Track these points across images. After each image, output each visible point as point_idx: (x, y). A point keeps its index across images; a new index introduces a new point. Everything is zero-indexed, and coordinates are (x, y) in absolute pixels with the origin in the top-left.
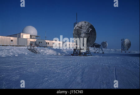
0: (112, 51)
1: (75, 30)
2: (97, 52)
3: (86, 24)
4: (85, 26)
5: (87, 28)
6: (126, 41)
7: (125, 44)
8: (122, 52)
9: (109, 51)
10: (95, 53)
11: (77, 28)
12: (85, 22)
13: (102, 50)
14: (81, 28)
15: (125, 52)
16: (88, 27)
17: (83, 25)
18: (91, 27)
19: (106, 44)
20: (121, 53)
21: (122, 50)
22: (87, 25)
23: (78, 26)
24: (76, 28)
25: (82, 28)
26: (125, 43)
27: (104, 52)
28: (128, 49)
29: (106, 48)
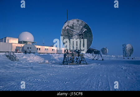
0: (113, 57)
1: (64, 30)
2: (95, 59)
3: (79, 23)
4: (78, 25)
5: (80, 29)
6: (128, 46)
7: (127, 50)
8: (124, 58)
9: (110, 57)
10: (93, 60)
11: (67, 27)
12: (78, 21)
13: (101, 56)
14: (72, 27)
15: (128, 59)
16: (82, 27)
17: (75, 25)
18: (86, 26)
19: (106, 50)
20: (123, 60)
21: (123, 56)
22: (80, 25)
23: (68, 26)
24: (65, 27)
25: (74, 27)
26: (127, 48)
27: (104, 59)
28: (130, 55)
29: (107, 55)
